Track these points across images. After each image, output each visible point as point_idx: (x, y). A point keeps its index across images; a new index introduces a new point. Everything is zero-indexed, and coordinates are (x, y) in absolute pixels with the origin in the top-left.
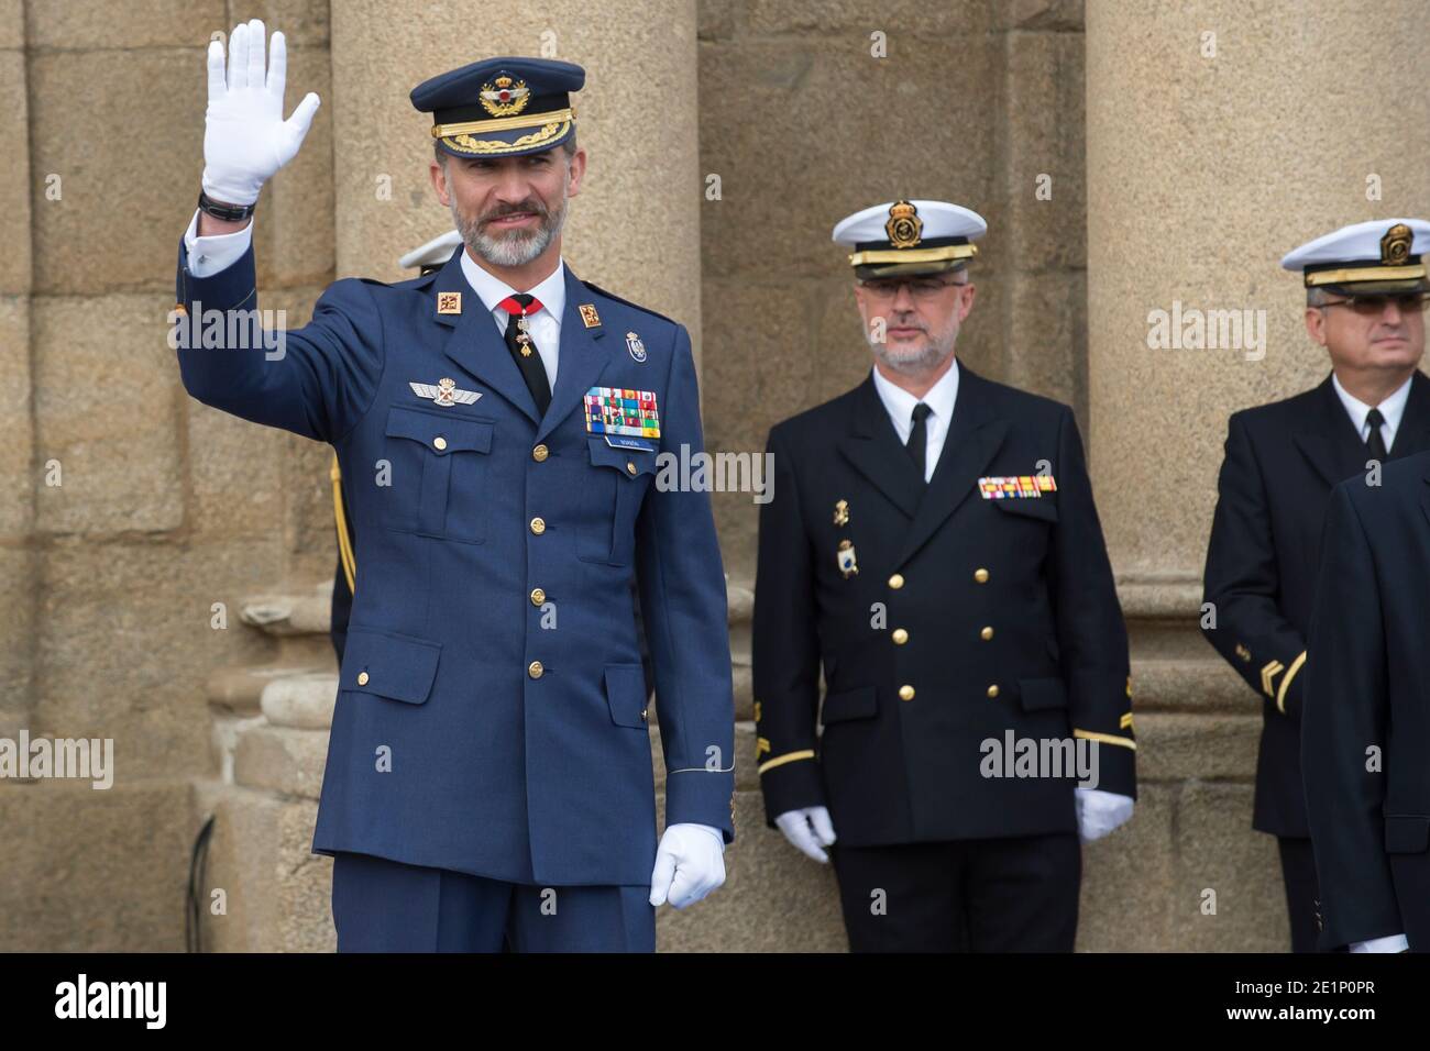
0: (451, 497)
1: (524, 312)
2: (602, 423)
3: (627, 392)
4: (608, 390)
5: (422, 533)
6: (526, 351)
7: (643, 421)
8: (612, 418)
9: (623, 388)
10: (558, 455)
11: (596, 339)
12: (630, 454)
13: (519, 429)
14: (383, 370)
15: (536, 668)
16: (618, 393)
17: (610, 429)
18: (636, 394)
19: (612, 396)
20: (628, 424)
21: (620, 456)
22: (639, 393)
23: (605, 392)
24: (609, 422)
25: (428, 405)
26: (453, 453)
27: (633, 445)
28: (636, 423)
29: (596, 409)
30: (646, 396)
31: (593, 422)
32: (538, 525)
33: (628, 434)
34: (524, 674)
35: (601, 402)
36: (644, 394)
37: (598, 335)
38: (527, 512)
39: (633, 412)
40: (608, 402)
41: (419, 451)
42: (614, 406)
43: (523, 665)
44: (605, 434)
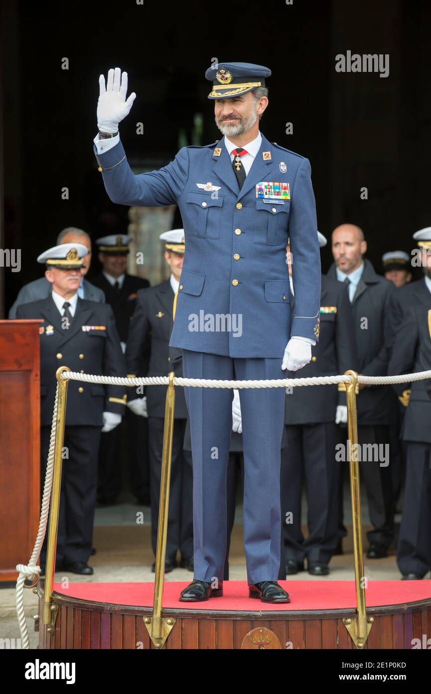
0: (208, 223)
1: (238, 155)
2: (263, 194)
3: (276, 184)
4: (267, 183)
5: (199, 236)
6: (238, 169)
7: (282, 194)
8: (268, 193)
9: (274, 182)
10: (246, 207)
11: (267, 164)
12: (274, 205)
13: (233, 198)
14: (188, 180)
15: (235, 282)
16: (271, 184)
17: (266, 197)
18: (280, 185)
19: (269, 185)
20: (275, 195)
21: (269, 206)
22: (281, 184)
23: (266, 184)
24: (266, 194)
25: (202, 192)
26: (209, 207)
27: (277, 202)
28: (278, 194)
29: (261, 190)
30: (285, 184)
31: (259, 194)
32: (238, 232)
33: (274, 198)
34: (230, 284)
35: (263, 187)
36: (284, 184)
37: (268, 163)
38: (234, 226)
39: (277, 190)
40: (266, 187)
41: (197, 207)
42: (269, 189)
43: (230, 281)
44: (264, 198)
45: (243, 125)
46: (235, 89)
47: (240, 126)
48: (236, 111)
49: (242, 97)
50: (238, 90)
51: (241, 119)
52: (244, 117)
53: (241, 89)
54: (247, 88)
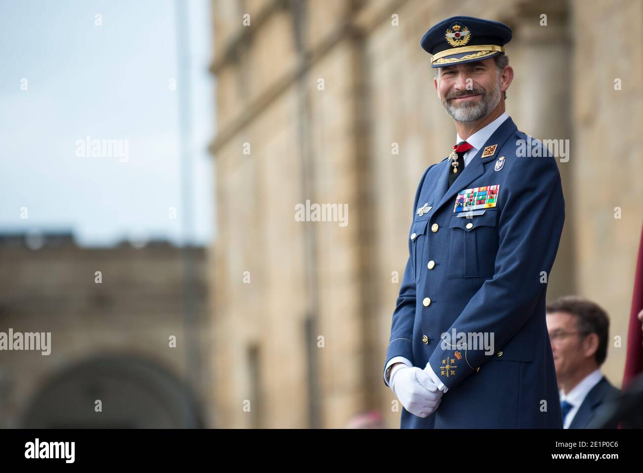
6: (455, 170)
7: (487, 201)
11: (484, 163)
20: (477, 204)
21: (464, 220)
25: (418, 219)
26: (416, 239)
28: (482, 202)
32: (431, 265)
37: (487, 162)
38: (428, 258)
45: (486, 104)
46: (476, 52)
47: (483, 105)
48: (478, 83)
49: (485, 63)
50: (479, 54)
51: (484, 95)
52: (488, 91)
53: (484, 53)
54: (490, 52)
